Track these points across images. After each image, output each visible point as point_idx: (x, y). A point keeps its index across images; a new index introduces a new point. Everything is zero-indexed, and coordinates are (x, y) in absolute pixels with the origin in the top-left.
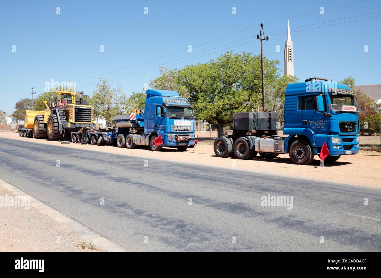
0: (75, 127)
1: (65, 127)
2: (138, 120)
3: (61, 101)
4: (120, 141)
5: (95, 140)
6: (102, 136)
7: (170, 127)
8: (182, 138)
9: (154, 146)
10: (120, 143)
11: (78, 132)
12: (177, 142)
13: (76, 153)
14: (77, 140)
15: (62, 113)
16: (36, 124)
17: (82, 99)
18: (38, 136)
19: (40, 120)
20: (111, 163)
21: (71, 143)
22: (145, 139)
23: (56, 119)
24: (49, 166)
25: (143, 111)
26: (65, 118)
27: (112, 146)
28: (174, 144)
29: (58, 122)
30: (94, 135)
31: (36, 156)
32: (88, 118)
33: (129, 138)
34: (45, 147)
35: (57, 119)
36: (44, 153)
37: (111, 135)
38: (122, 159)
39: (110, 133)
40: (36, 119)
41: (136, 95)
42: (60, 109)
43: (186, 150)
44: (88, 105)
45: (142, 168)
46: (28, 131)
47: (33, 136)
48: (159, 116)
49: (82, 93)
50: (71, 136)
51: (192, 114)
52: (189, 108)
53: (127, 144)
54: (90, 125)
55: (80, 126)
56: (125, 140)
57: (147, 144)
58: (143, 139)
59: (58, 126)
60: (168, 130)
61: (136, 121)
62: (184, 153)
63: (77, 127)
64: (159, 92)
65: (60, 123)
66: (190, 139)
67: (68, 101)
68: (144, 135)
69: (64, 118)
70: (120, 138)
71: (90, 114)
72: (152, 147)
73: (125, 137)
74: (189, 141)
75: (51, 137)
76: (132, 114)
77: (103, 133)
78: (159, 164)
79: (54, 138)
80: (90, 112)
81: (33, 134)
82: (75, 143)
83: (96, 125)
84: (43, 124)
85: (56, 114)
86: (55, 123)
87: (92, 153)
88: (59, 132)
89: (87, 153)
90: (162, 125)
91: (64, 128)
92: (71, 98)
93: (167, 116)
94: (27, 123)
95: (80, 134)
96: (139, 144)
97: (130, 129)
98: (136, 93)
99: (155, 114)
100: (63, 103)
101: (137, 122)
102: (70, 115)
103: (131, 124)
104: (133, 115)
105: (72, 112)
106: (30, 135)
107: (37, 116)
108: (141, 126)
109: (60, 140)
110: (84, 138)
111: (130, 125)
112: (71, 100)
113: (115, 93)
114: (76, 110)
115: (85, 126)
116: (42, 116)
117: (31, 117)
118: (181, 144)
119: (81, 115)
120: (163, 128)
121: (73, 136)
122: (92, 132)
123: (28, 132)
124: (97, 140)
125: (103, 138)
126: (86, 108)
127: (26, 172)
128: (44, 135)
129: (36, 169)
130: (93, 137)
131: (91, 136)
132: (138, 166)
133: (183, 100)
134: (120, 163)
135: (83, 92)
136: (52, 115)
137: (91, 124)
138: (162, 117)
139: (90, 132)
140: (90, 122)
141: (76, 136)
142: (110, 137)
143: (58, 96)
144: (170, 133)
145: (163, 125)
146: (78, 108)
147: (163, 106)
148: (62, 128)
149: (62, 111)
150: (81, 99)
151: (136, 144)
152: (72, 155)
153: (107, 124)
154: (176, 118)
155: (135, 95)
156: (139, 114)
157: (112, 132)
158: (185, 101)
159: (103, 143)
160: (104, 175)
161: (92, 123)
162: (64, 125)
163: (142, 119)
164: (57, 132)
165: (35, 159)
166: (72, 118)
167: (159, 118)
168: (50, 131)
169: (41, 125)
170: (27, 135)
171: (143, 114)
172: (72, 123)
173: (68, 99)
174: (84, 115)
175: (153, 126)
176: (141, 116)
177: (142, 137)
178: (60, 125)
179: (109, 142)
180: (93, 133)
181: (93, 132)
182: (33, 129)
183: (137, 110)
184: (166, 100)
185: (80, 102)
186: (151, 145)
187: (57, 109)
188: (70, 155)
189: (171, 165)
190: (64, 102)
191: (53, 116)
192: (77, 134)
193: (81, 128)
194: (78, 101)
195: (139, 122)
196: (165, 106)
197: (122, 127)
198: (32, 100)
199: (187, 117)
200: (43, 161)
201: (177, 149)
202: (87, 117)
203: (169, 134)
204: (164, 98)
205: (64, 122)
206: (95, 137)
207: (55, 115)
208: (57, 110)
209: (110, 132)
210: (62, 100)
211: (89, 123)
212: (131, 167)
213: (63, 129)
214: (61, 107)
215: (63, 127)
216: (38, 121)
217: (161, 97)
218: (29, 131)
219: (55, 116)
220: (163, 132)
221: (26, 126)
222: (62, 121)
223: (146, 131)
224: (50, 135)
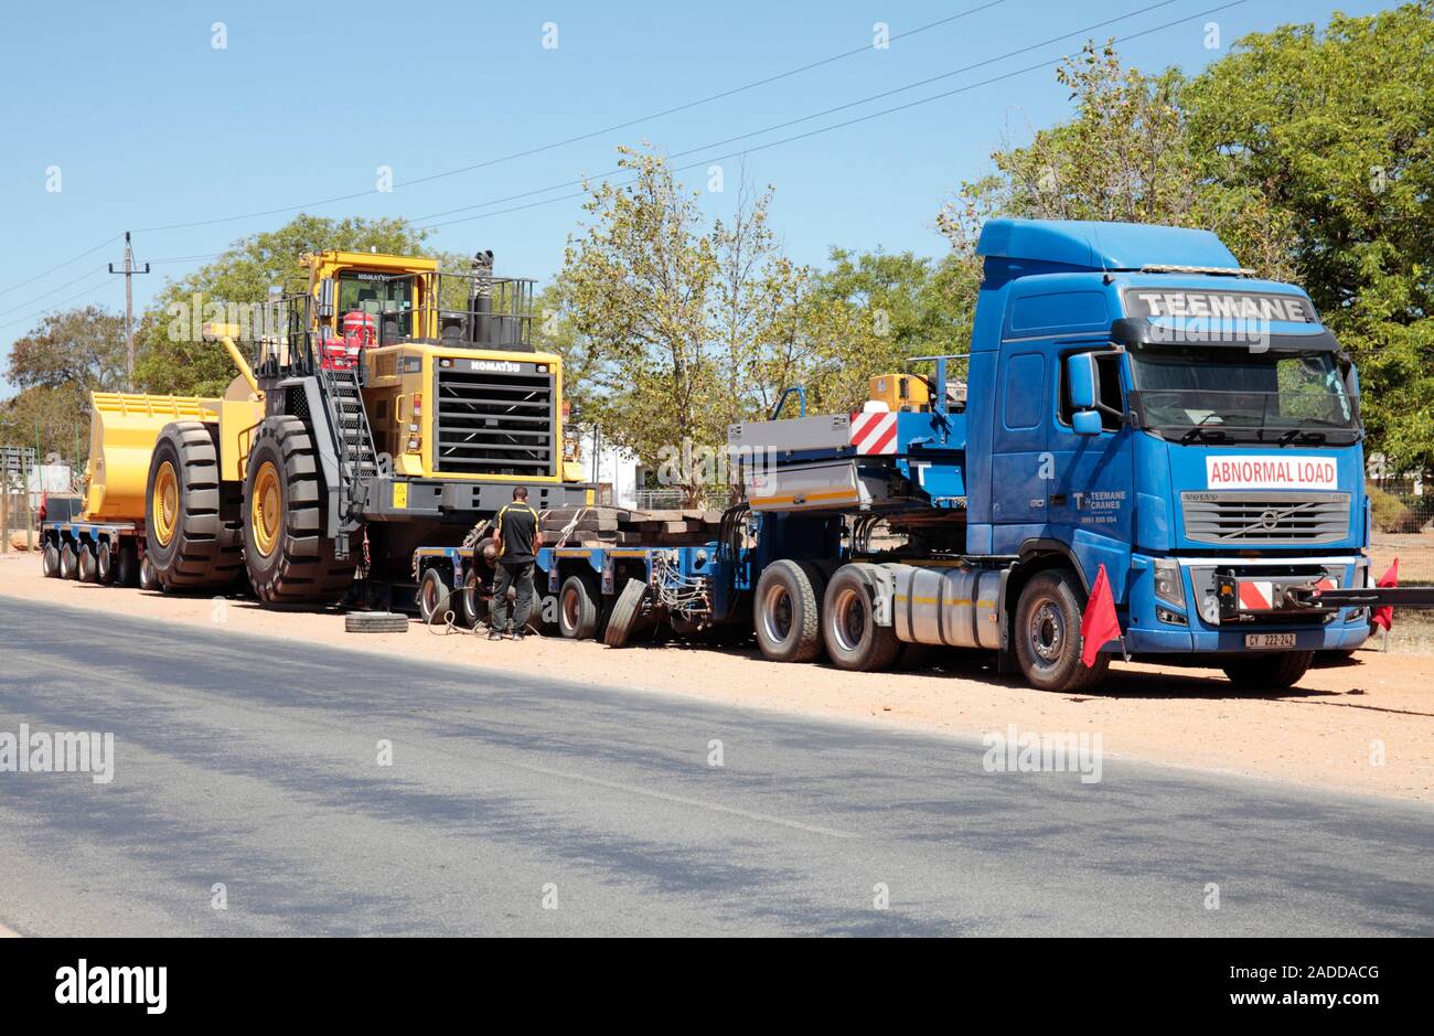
0: (441, 508)
1: (367, 510)
2: (917, 453)
3: (334, 320)
4: (783, 615)
5: (588, 608)
6: (643, 578)
7: (1174, 506)
8: (1265, 591)
9: (1044, 650)
10: (782, 627)
11: (466, 550)
12: (1231, 623)
13: (474, 701)
14: (457, 600)
15: (348, 408)
16: (163, 489)
17: (486, 306)
18: (175, 578)
19: (190, 464)
20: (760, 783)
21: (413, 625)
22: (975, 597)
23: (304, 452)
24: (307, 808)
25: (956, 390)
26: (367, 442)
27: (712, 647)
28: (1209, 641)
29: (319, 476)
30: (581, 567)
31: (196, 727)
32: (533, 441)
33: (847, 594)
34: (240, 654)
35: (314, 451)
36: (244, 702)
37: (705, 569)
38: (828, 752)
39: (701, 553)
40: (166, 452)
41: (857, 269)
42: (330, 377)
43: (1300, 684)
44: (530, 349)
45: (1018, 833)
46: (104, 538)
47: (144, 578)
48: (1089, 420)
49: (486, 259)
50: (417, 574)
51: (1344, 405)
52: (1322, 354)
53: (837, 638)
54: (544, 493)
55: (476, 503)
56: (814, 604)
57: (991, 637)
58: (956, 602)
59: (322, 503)
60: (1160, 532)
61: (901, 464)
62: (1285, 705)
63: (454, 512)
64: (1083, 241)
65: (332, 479)
66: (1338, 600)
67: (385, 318)
68: (968, 568)
69: (364, 448)
70: (775, 591)
71: (546, 412)
72: (1031, 662)
73: (820, 585)
74: (1322, 615)
75: (269, 586)
76: (872, 407)
77: (647, 553)
78: (1138, 801)
79: (294, 589)
80: (546, 396)
81: (145, 564)
82: (441, 629)
83: (590, 493)
84: (215, 492)
85: (306, 417)
86: (302, 484)
87: (589, 707)
88: (327, 544)
89: (552, 703)
90: (1107, 495)
91: (362, 518)
92: (408, 297)
93: (1149, 421)
94: (101, 480)
95: (479, 563)
96: (927, 633)
97: (850, 520)
98: (855, 261)
99: (1050, 410)
100: (352, 336)
101: (905, 473)
102: (404, 421)
103: (862, 485)
104: (878, 418)
105: (418, 404)
106: (123, 570)
107: (171, 434)
108: (940, 499)
109: (332, 601)
110: (512, 590)
111: (857, 492)
112: (408, 316)
113: (722, 253)
114: (448, 385)
115: (519, 501)
116: (205, 435)
117: (129, 438)
118: (1259, 642)
119: (480, 424)
120: (1115, 512)
121: (431, 578)
122: (568, 544)
123: (107, 549)
124: (605, 604)
125: (651, 593)
126: (515, 369)
127: (152, 857)
128: (219, 569)
129: (216, 831)
130: (576, 581)
131: (563, 577)
132: (980, 819)
133: (1270, 296)
134: (832, 784)
135: (490, 254)
136: (280, 423)
137: (553, 485)
138: (1110, 434)
139: (552, 544)
140: (546, 470)
141: (448, 579)
142: (699, 583)
143: (319, 286)
144: (1175, 553)
145: (1121, 495)
146: (458, 368)
147: (1120, 349)
148: (350, 516)
149: (344, 392)
150: (477, 304)
151: (902, 633)
152: (446, 715)
153: (639, 487)
154: (1216, 440)
155: (847, 269)
156: (924, 408)
157: (719, 548)
158: (1288, 304)
159: (652, 630)
160: (746, 889)
161: (557, 479)
162: (359, 495)
163: (942, 445)
164: (315, 546)
165: (195, 749)
166: (420, 445)
167: (1087, 435)
168: (262, 538)
169: (199, 499)
170: (102, 571)
171: (953, 410)
172: (415, 481)
173: (390, 308)
174: (503, 425)
175: (1039, 502)
176: (938, 422)
177: (954, 587)
178: (333, 498)
179: (697, 618)
180: (573, 553)
181: (572, 544)
182: (143, 523)
183: (903, 382)
184: (1142, 297)
185: (473, 326)
186: (1019, 646)
187: (313, 379)
188: (431, 715)
189: (1237, 812)
190: (360, 329)
191: (280, 434)
192: (457, 562)
193: (490, 515)
194: (456, 322)
195: (922, 467)
196: (1131, 347)
197: (790, 505)
198: (123, 322)
199: (1306, 430)
200: (260, 768)
201: (1218, 674)
202: (521, 440)
203: (1168, 563)
204: (1121, 283)
205: (365, 471)
206: (593, 580)
207: (300, 425)
208: (310, 385)
209: (700, 544)
210: (342, 314)
211: (540, 478)
212: (930, 821)
213: (354, 526)
214: (338, 363)
215: (356, 509)
216: (178, 472)
217: (1099, 276)
218: (114, 539)
219: (299, 433)
220: (1116, 548)
221: (94, 505)
222: (349, 466)
223: (980, 538)
224: (266, 565)
